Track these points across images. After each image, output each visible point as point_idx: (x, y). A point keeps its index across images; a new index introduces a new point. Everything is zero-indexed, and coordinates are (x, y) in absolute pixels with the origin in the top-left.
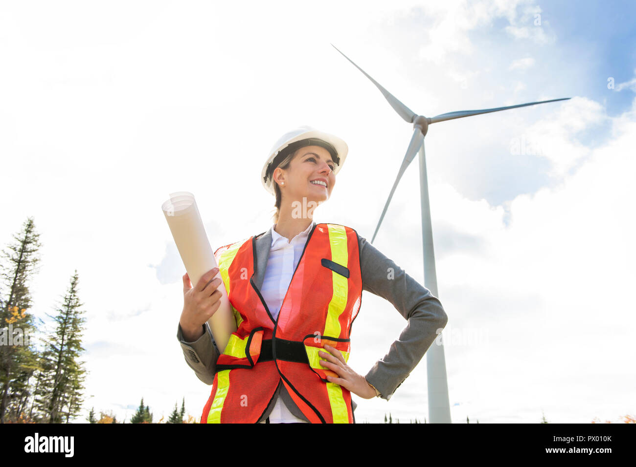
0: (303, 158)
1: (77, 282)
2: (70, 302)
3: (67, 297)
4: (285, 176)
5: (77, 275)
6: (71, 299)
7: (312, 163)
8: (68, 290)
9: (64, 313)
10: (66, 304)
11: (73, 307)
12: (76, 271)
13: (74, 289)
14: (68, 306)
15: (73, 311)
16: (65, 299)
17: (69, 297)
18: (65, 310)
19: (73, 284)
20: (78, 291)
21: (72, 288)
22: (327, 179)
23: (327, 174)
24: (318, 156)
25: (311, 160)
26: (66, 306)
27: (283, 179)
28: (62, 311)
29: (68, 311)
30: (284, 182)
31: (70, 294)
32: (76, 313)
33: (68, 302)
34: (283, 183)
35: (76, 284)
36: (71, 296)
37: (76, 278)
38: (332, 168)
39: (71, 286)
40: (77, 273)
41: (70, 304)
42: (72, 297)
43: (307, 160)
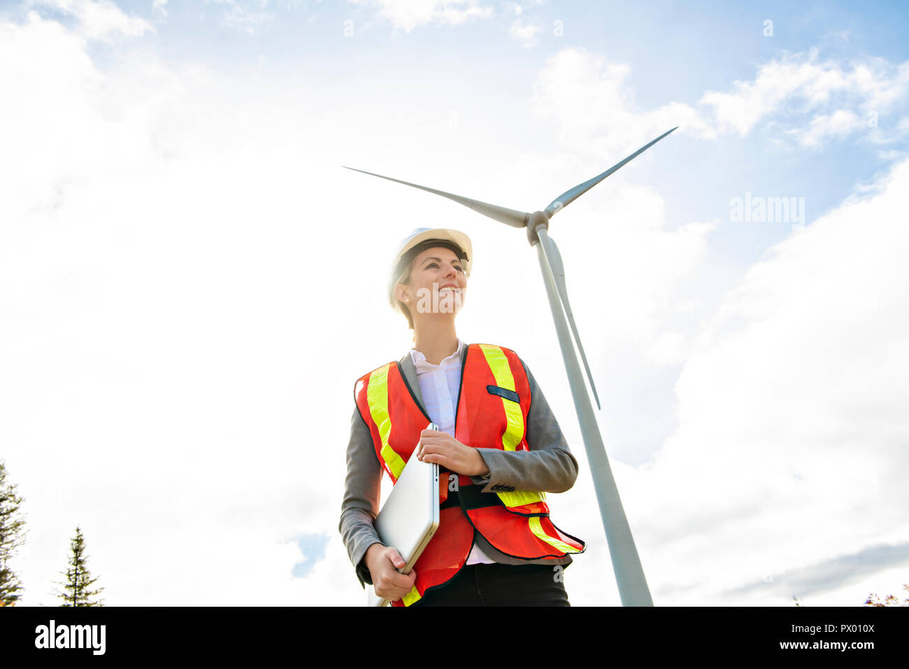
0: (423, 266)
1: (82, 546)
2: (76, 579)
3: (71, 573)
4: (408, 292)
5: (81, 535)
6: (77, 574)
7: (433, 269)
8: (70, 562)
9: (70, 599)
10: (71, 583)
11: (81, 587)
12: (78, 530)
13: (80, 558)
14: (74, 586)
15: (84, 591)
16: (68, 577)
17: (74, 572)
18: (70, 593)
19: (76, 551)
20: (87, 559)
21: (77, 557)
22: (455, 282)
23: (454, 277)
24: (438, 260)
25: (433, 266)
26: (70, 586)
27: (407, 295)
28: (66, 595)
29: (76, 594)
30: (409, 298)
31: (74, 567)
32: (87, 594)
33: (74, 580)
34: (407, 300)
35: (81, 551)
36: (76, 569)
37: (79, 541)
38: (458, 268)
39: (73, 554)
40: (81, 532)
41: (78, 583)
42: (78, 572)
43: (428, 268)
